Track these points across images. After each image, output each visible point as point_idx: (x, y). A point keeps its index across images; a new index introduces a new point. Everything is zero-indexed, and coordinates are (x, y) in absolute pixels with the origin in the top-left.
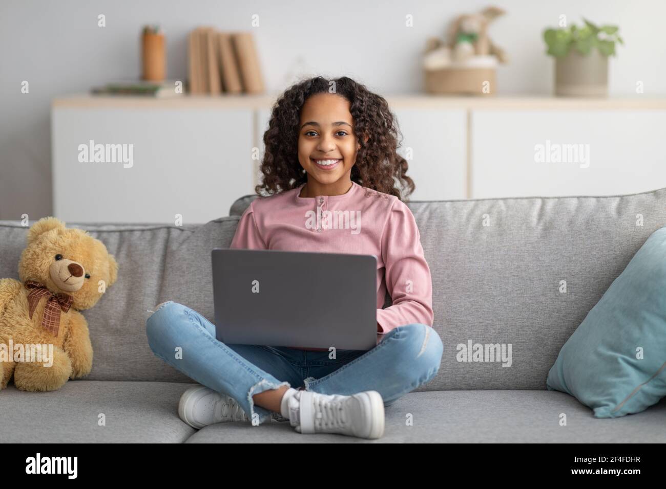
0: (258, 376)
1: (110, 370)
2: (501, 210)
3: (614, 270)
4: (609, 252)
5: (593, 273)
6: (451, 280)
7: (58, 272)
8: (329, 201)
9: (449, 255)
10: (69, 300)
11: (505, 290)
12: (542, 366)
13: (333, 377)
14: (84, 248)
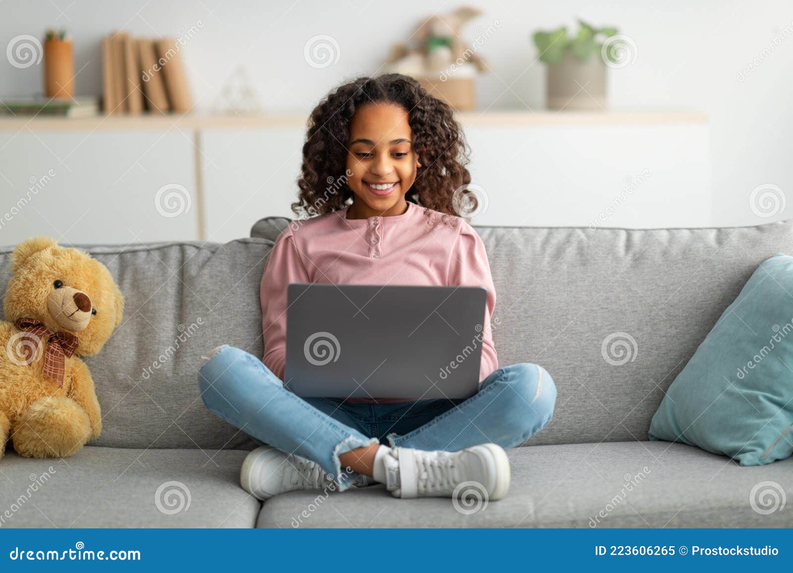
0: (343, 432)
1: (121, 434)
2: (581, 239)
3: (719, 299)
4: (711, 279)
5: (695, 302)
6: (529, 316)
7: (61, 303)
8: (384, 222)
9: (524, 287)
10: (74, 341)
11: (593, 325)
12: (642, 413)
13: (425, 431)
14: (89, 273)
